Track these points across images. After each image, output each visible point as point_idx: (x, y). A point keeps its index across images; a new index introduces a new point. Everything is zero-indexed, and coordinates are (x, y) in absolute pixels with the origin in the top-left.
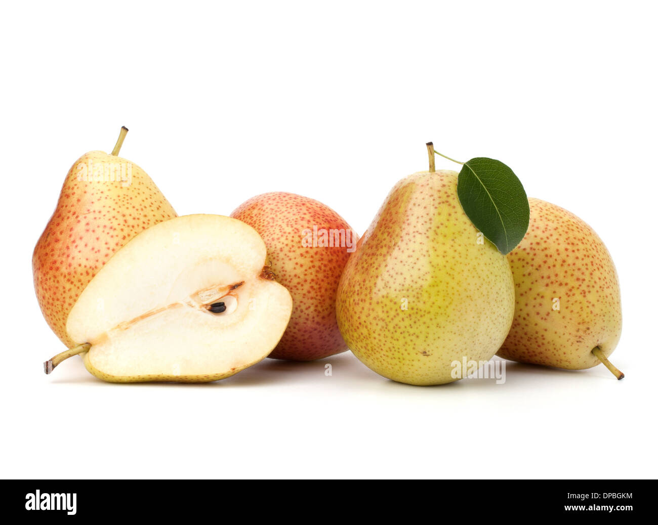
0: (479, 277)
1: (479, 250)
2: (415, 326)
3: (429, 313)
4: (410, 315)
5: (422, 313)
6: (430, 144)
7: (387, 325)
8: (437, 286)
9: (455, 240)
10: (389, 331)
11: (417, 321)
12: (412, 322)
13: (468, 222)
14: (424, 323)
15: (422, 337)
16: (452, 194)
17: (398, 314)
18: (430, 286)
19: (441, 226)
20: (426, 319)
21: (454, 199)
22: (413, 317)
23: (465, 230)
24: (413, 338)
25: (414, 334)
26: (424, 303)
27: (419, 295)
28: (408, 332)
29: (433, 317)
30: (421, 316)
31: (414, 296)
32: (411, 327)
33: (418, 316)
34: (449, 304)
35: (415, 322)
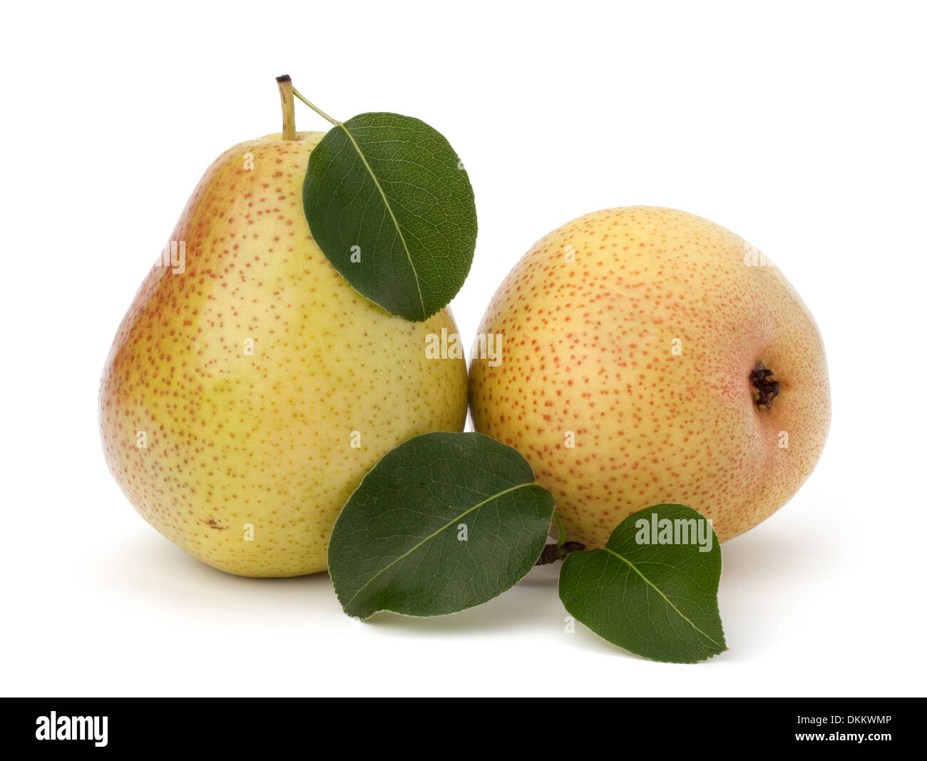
0: (328, 375)
1: (336, 316)
2: (186, 469)
3: (211, 445)
4: (177, 447)
5: (198, 444)
6: (284, 80)
7: (142, 460)
8: (229, 390)
9: (282, 294)
10: (146, 472)
11: (189, 459)
12: (181, 462)
13: (318, 254)
14: (203, 465)
15: (202, 491)
16: (292, 194)
17: (157, 442)
18: (215, 390)
19: (254, 263)
20: (206, 456)
21: (293, 204)
22: (183, 449)
23: (307, 272)
24: (186, 491)
25: (187, 485)
26: (203, 423)
27: (195, 407)
28: (176, 480)
29: (220, 455)
30: (197, 451)
31: (185, 408)
32: (180, 471)
33: (192, 449)
34: (253, 430)
35: (186, 462)
